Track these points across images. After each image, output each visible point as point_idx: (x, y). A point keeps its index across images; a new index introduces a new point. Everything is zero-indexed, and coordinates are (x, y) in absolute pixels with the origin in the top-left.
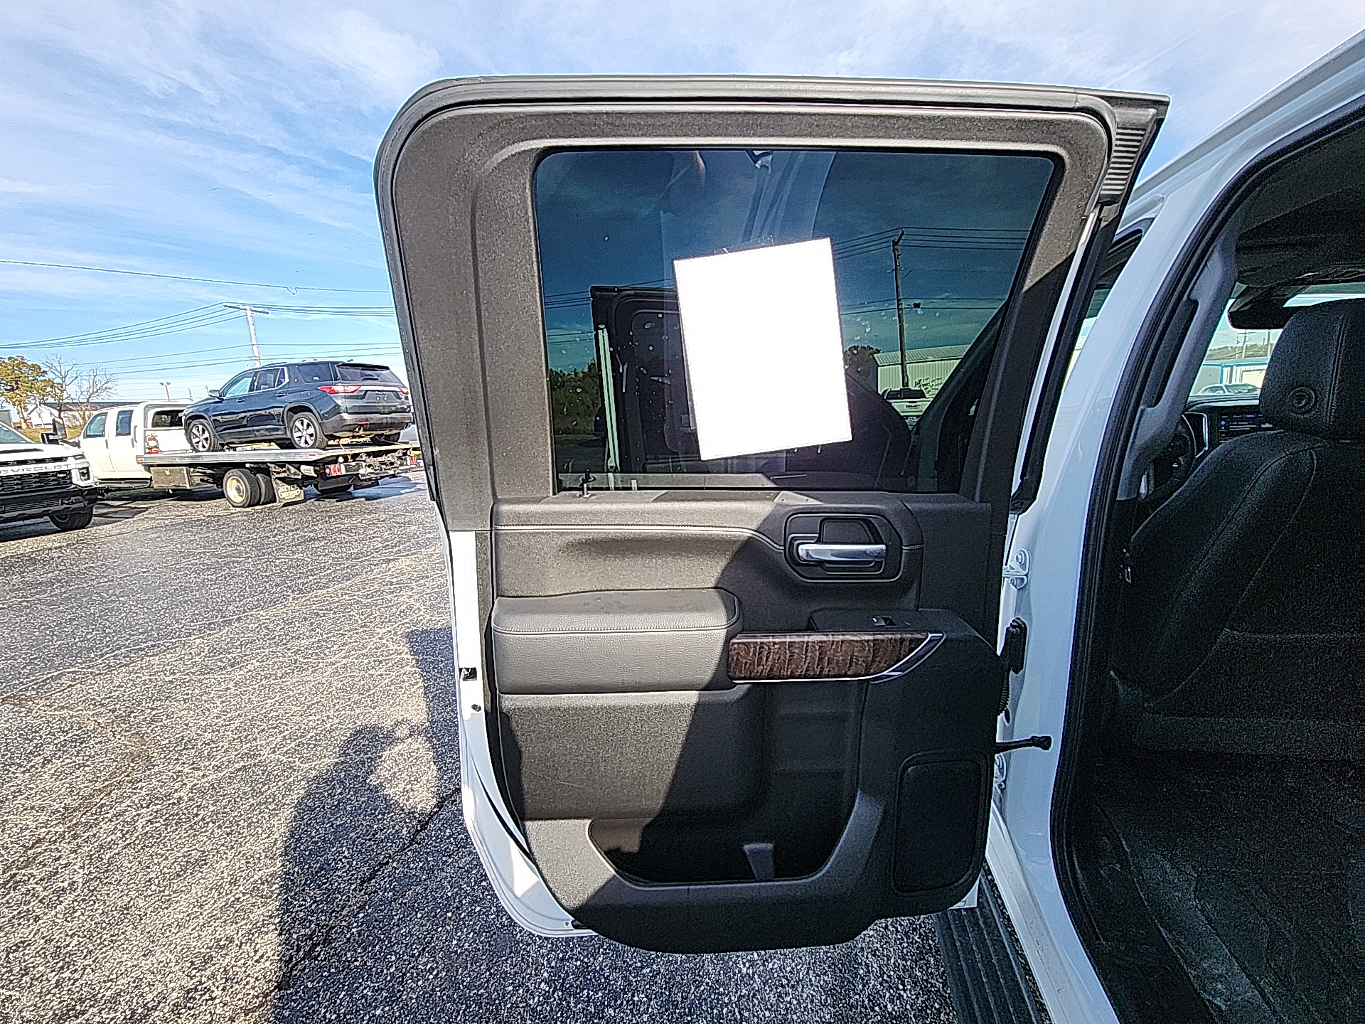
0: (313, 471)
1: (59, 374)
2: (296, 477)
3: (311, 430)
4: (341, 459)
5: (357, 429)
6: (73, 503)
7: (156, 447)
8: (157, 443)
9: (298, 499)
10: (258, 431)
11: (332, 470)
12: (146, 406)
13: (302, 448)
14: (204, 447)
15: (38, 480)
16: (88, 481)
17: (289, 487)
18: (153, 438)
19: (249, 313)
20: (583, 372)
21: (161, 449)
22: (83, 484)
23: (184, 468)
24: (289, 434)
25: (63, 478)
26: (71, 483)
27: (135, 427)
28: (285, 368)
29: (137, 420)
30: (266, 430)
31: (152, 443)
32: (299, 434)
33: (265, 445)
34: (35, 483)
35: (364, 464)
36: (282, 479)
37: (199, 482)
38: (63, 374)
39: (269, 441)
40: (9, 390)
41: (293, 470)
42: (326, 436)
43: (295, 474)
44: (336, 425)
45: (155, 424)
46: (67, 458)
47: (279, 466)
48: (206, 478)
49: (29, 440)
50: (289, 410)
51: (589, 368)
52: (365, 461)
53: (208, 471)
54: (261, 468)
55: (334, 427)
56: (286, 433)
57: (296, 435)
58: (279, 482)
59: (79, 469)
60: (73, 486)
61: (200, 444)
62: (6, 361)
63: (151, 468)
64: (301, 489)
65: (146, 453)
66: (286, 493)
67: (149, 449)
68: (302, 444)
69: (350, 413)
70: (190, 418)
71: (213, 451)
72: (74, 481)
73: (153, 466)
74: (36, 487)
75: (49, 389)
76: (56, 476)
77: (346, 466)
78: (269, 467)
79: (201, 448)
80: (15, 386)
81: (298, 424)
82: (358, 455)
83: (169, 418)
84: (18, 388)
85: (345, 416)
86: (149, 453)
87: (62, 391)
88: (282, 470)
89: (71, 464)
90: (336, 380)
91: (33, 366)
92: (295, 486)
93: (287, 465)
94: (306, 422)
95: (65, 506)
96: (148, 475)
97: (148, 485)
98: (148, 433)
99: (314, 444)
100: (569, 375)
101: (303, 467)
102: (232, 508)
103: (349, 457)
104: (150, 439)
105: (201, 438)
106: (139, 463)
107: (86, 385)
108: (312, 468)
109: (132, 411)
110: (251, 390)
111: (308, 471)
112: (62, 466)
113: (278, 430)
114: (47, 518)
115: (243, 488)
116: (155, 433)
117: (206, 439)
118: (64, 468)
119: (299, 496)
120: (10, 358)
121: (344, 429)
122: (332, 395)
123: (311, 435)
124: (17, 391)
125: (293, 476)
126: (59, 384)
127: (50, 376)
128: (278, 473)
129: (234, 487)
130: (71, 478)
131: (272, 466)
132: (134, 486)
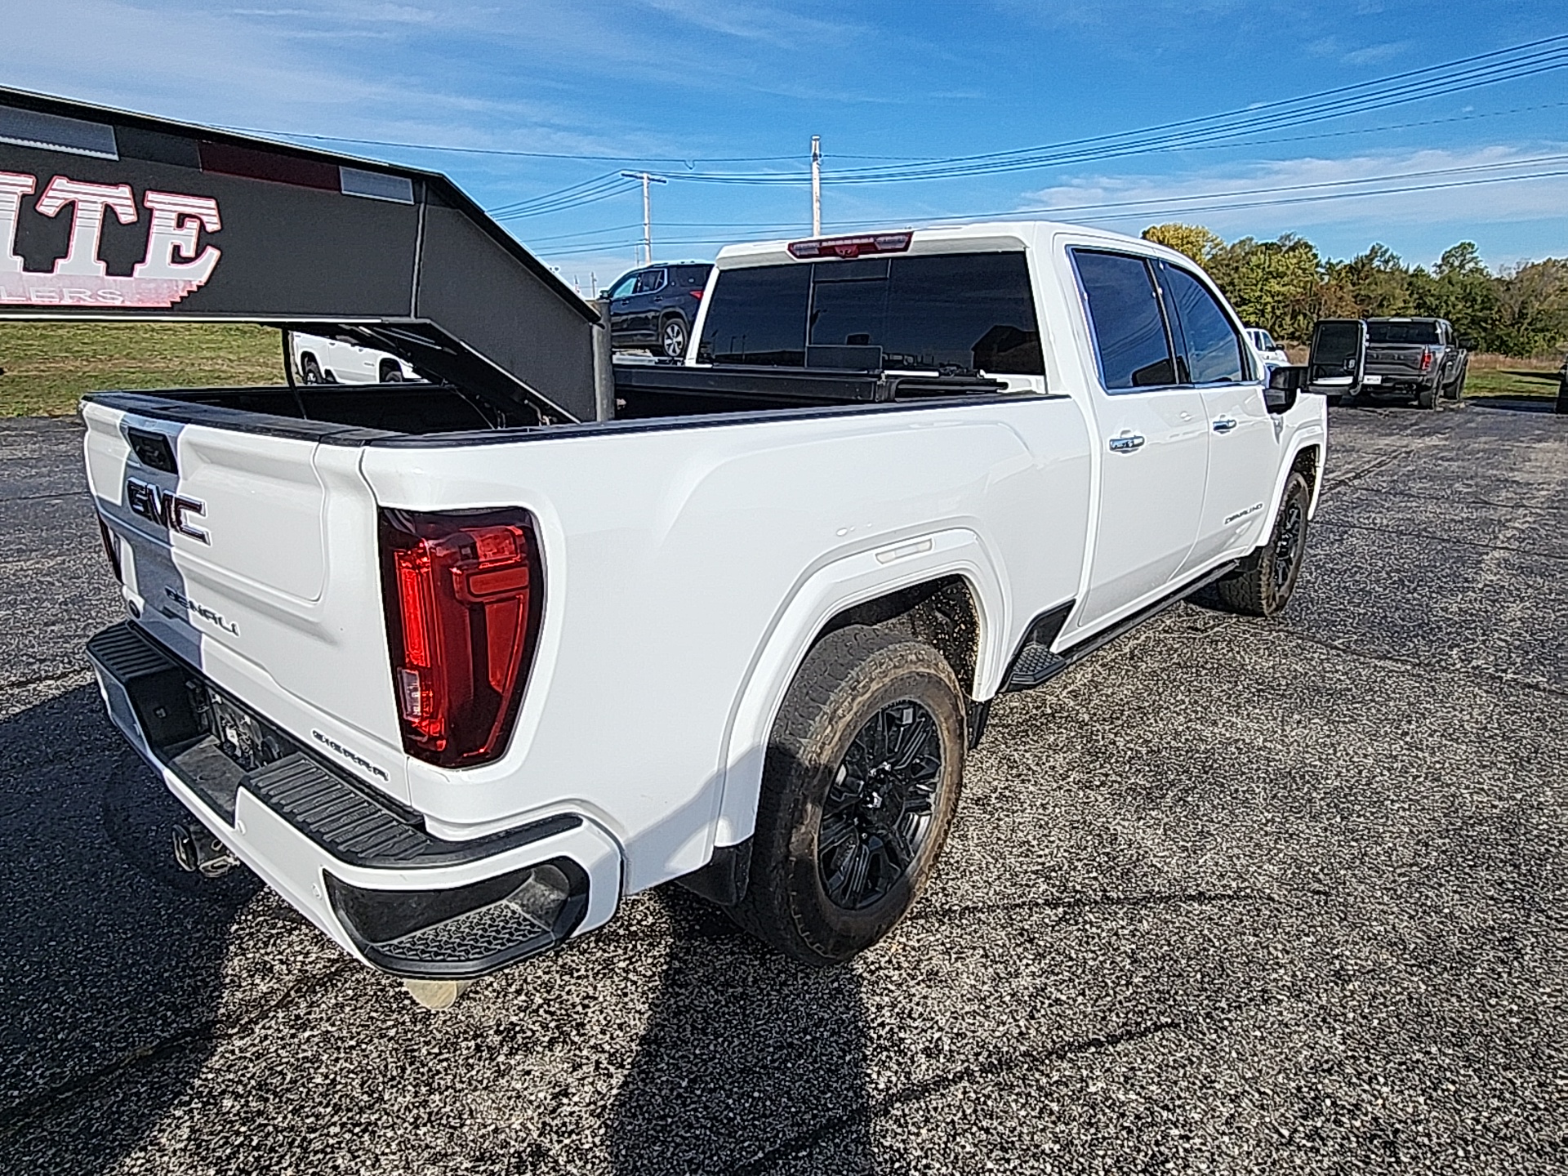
3: (680, 338)
10: (635, 335)
13: (670, 356)
24: (660, 341)
30: (642, 335)
32: (670, 341)
33: (639, 352)
39: (643, 347)
50: (664, 315)
56: (658, 339)
57: (666, 342)
68: (671, 352)
99: (681, 352)
110: (635, 291)
113: (652, 335)
123: (679, 343)
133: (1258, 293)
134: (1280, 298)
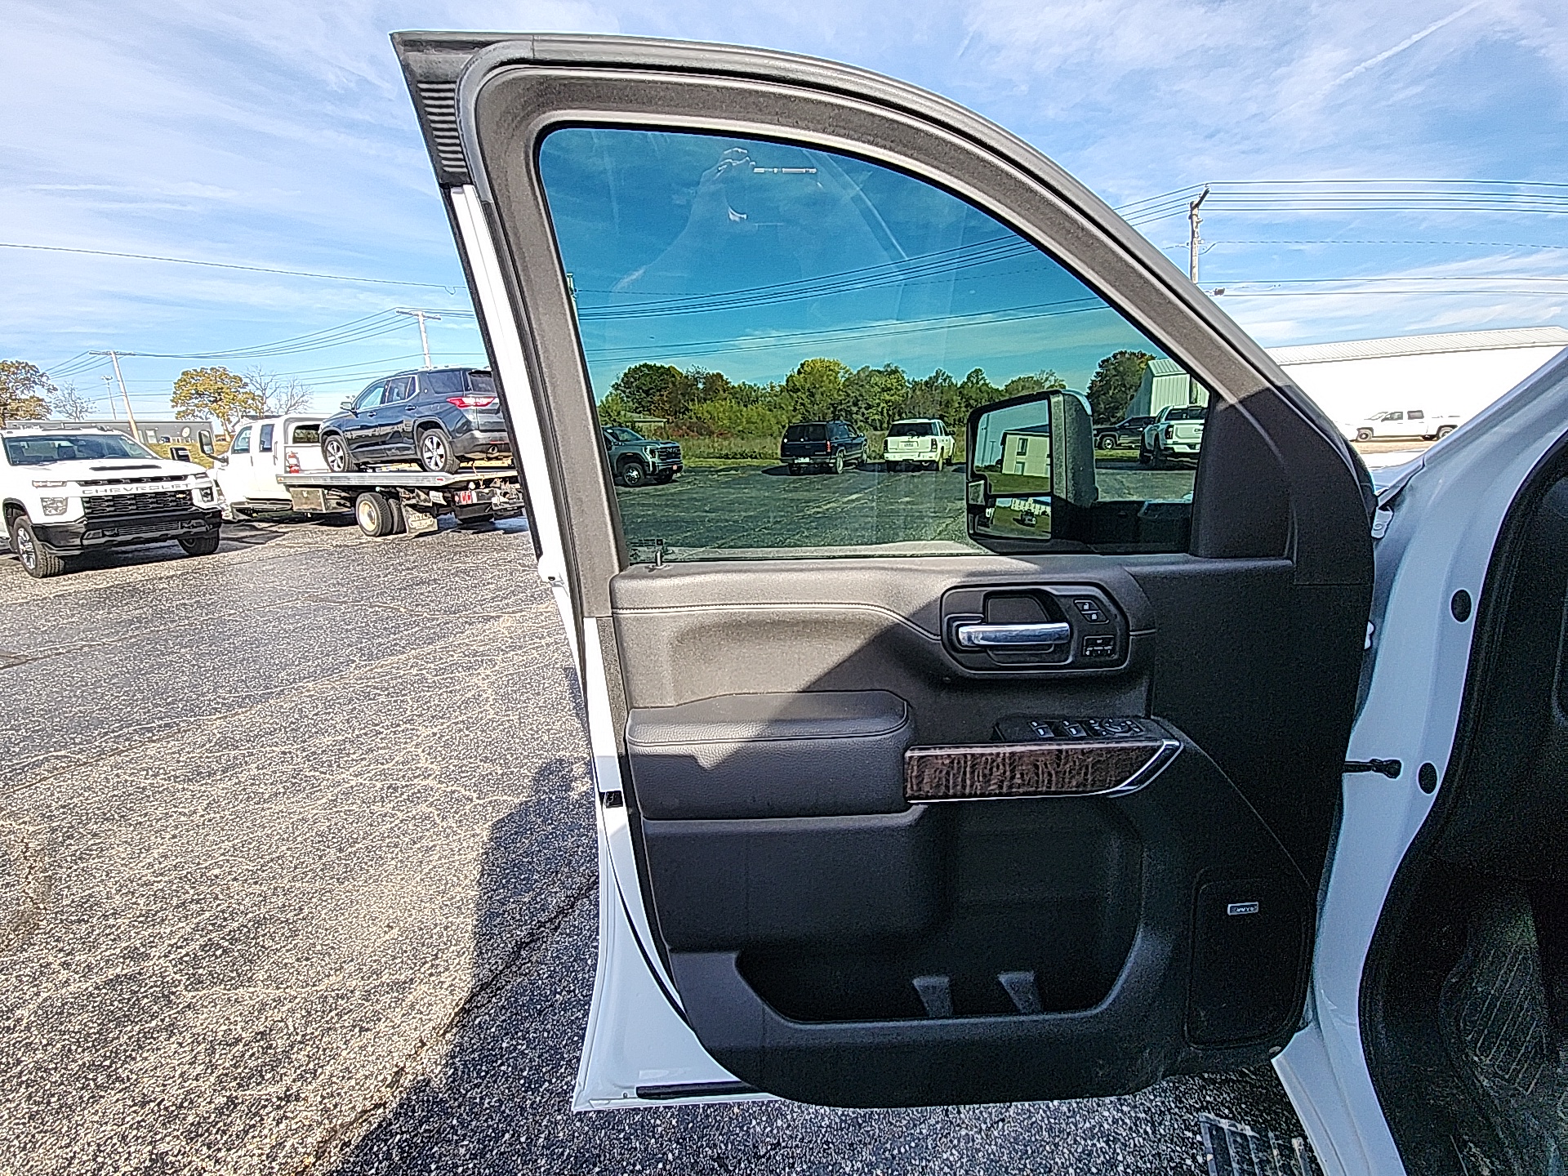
0: (442, 499)
1: (258, 386)
2: (427, 504)
3: (441, 451)
4: (472, 485)
5: (490, 451)
6: (194, 527)
7: (296, 465)
8: (298, 461)
9: (432, 529)
10: (390, 449)
11: (462, 498)
12: (286, 420)
13: (433, 471)
14: (339, 467)
15: (154, 500)
16: (212, 503)
17: (420, 515)
18: (294, 456)
19: (421, 319)
20: (780, 386)
21: (302, 468)
22: (204, 506)
23: (320, 490)
24: (419, 454)
25: (184, 498)
26: (192, 504)
27: (276, 443)
28: (416, 376)
29: (278, 434)
30: (398, 448)
31: (293, 461)
32: (429, 454)
34: (152, 503)
35: (498, 491)
36: (413, 506)
37: (335, 505)
38: (263, 385)
39: (410, 462)
40: (214, 402)
41: (423, 496)
42: (457, 457)
43: (425, 501)
44: (466, 444)
45: (296, 440)
46: (186, 477)
47: (409, 491)
48: (342, 502)
49: (155, 455)
50: (419, 426)
51: (787, 381)
52: (500, 488)
53: (343, 494)
54: (391, 493)
55: (465, 448)
56: (416, 453)
57: (426, 455)
58: (409, 509)
59: (202, 489)
60: (194, 508)
61: (335, 464)
62: (209, 372)
63: (291, 489)
64: (434, 517)
65: (286, 472)
66: (419, 522)
67: (290, 467)
68: (433, 467)
69: (482, 431)
70: (325, 433)
71: (348, 471)
72: (195, 502)
73: (294, 486)
74: (153, 508)
75: (250, 402)
76: (174, 496)
77: (478, 493)
78: (398, 492)
79: (336, 469)
80: (218, 398)
81: (428, 442)
82: (491, 480)
83: (308, 433)
84: (221, 399)
85: (477, 434)
86: (290, 472)
87: (263, 404)
88: (411, 495)
89: (191, 484)
90: (466, 390)
91: (235, 377)
92: (428, 514)
93: (416, 490)
94: (435, 440)
95: (185, 530)
96: (288, 496)
97: (289, 507)
98: (288, 450)
99: (444, 467)
100: (764, 389)
101: (432, 493)
102: (365, 537)
103: (481, 483)
104: (290, 457)
105: (337, 456)
106: (279, 483)
107: (284, 398)
108: (441, 494)
109: (273, 425)
110: (382, 402)
111: (437, 497)
112: (181, 485)
113: (408, 449)
114: (176, 542)
115: (374, 514)
116: (295, 450)
117: (341, 458)
118: (183, 488)
119: (432, 525)
120: (212, 369)
121: (475, 449)
122: (462, 409)
123: (441, 456)
124: (220, 403)
125: (422, 503)
126: (259, 396)
127: (251, 387)
128: (409, 499)
129: (366, 513)
130: (191, 499)
131: (402, 490)
132: (275, 507)
133: (877, 401)
134: (890, 404)
